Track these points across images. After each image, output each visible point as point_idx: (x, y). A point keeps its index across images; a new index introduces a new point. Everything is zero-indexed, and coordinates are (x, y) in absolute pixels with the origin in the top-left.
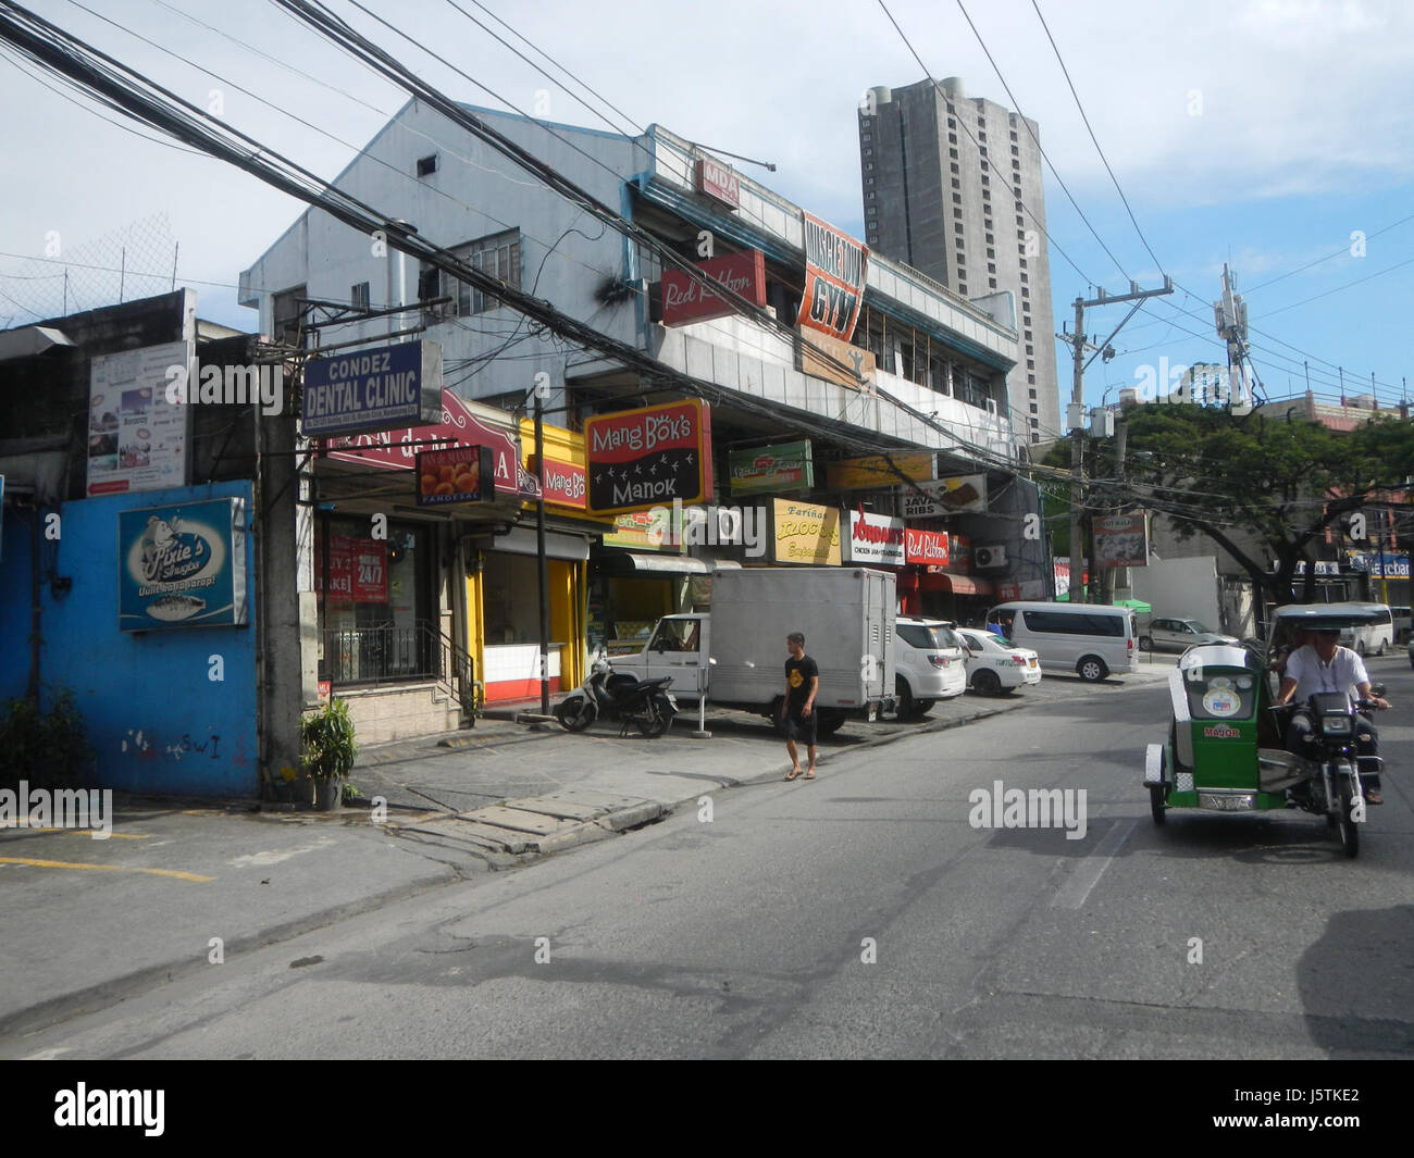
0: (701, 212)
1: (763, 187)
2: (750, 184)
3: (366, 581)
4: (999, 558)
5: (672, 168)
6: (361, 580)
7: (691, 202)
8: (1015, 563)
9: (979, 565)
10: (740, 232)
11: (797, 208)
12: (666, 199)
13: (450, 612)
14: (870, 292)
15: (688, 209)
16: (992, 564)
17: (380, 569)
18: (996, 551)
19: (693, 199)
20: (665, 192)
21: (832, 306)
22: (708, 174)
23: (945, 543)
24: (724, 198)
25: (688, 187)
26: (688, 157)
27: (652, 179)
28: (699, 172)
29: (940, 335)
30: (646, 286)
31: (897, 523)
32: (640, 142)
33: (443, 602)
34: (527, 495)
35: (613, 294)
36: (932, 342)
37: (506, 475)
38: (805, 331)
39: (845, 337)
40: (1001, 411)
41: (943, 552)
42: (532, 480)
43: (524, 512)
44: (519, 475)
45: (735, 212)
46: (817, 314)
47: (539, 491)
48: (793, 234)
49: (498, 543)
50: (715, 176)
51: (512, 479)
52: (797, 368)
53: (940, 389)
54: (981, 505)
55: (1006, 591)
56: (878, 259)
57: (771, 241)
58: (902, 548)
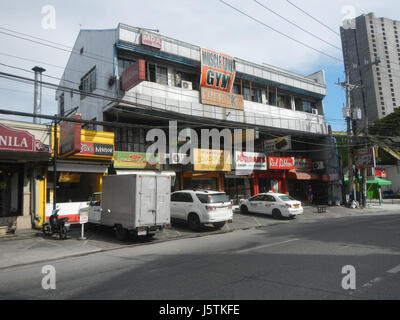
0: (147, 52)
4: (321, 166)
5: (129, 37)
8: (328, 167)
9: (314, 169)
11: (197, 47)
13: (30, 193)
14: (237, 73)
16: (318, 168)
18: (319, 163)
19: (141, 47)
20: (128, 46)
21: (218, 80)
22: (144, 38)
23: (291, 161)
24: (153, 45)
25: (137, 43)
26: (138, 32)
27: (120, 42)
28: (141, 37)
29: (282, 87)
30: (118, 78)
31: (262, 155)
32: (117, 31)
33: (26, 189)
34: (43, 153)
35: (112, 82)
36: (279, 90)
37: (26, 146)
38: (203, 89)
39: (228, 91)
40: (321, 113)
41: (290, 164)
42: (47, 147)
43: (54, 158)
44: (37, 145)
45: (162, 50)
46: (210, 83)
47: (51, 151)
48: (195, 56)
49: (51, 169)
50: (148, 38)
51: (30, 147)
52: (200, 102)
53: (288, 106)
54: (288, 147)
55: (325, 178)
56: (244, 62)
57: (184, 59)
58: (265, 164)
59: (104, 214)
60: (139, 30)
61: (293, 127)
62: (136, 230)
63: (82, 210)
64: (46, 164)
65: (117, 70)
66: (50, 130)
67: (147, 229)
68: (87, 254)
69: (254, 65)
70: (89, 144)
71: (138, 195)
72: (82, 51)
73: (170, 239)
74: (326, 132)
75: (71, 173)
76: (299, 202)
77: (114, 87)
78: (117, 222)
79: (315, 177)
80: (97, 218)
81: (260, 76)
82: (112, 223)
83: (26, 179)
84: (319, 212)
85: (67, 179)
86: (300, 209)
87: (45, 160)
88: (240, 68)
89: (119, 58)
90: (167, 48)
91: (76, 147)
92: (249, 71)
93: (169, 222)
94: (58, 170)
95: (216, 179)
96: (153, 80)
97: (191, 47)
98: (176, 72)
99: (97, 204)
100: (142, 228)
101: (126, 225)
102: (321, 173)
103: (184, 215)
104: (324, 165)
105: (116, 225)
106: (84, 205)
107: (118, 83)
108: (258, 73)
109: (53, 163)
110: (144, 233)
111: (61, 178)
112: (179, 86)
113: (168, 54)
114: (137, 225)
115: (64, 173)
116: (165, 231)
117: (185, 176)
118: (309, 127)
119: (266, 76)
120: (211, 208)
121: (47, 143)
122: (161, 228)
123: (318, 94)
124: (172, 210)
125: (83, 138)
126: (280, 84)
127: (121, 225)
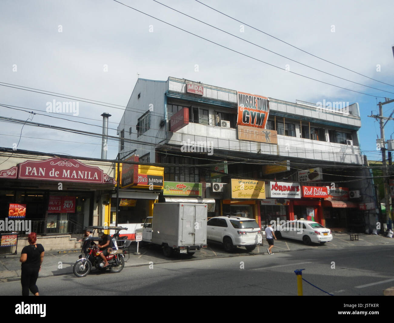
0: (191, 98)
1: (218, 87)
2: (212, 87)
3: (67, 208)
4: (357, 194)
5: (176, 87)
6: (64, 207)
7: (185, 96)
8: (364, 196)
9: (351, 197)
10: (209, 101)
11: (234, 91)
12: (176, 96)
13: (98, 215)
14: (271, 111)
15: (185, 98)
16: (355, 197)
17: (72, 204)
18: (356, 192)
19: (186, 95)
20: (175, 95)
21: (253, 118)
22: (189, 87)
23: (326, 190)
24: (196, 93)
25: (183, 91)
26: (184, 83)
27: (169, 92)
28: (186, 87)
29: (315, 121)
30: (167, 121)
31: (296, 184)
32: (167, 82)
33: (95, 212)
34: (109, 183)
35: (162, 124)
36: (313, 124)
37: (97, 178)
38: (240, 127)
39: (262, 127)
40: (356, 143)
41: (325, 193)
42: (112, 179)
43: (117, 187)
44: (105, 178)
45: (204, 95)
46: (246, 121)
47: (115, 182)
48: (232, 99)
49: (114, 196)
50: (192, 87)
51: (100, 179)
52: (237, 138)
53: (322, 138)
54: (320, 178)
55: (362, 207)
56: (277, 101)
57: (223, 102)
58: (299, 193)
59: (154, 235)
60: (185, 81)
61: (326, 158)
62: (178, 249)
63: (137, 231)
64: (111, 192)
65: (167, 113)
66: (114, 166)
67: (187, 248)
68: (141, 265)
69: (286, 103)
70: (143, 176)
71: (180, 220)
72: (139, 96)
73: (207, 257)
74: (361, 162)
75: (128, 199)
76: (328, 230)
77: (164, 129)
78: (165, 242)
79: (352, 206)
80: (149, 238)
81: (293, 113)
82: (160, 242)
83: (95, 204)
84: (352, 240)
85: (125, 203)
86: (330, 237)
87: (110, 189)
88: (273, 106)
89: (168, 104)
90: (208, 94)
91: (134, 181)
92: (282, 109)
93: (205, 243)
94: (120, 197)
95: (253, 206)
96: (196, 121)
97: (229, 91)
98: (216, 113)
99: (149, 226)
100: (183, 248)
101: (171, 244)
102: (358, 201)
103: (220, 238)
104: (361, 194)
105: (164, 244)
106: (139, 226)
107: (167, 125)
108: (291, 110)
109: (116, 192)
110: (185, 251)
111: (121, 203)
112: (219, 125)
113: (209, 99)
114: (180, 244)
115: (124, 199)
116: (202, 251)
117: (224, 203)
118: (343, 158)
119: (299, 112)
120: (242, 233)
121: (112, 176)
122: (199, 248)
123: (352, 126)
124: (208, 233)
125: (139, 171)
126: (313, 119)
127: (167, 244)
